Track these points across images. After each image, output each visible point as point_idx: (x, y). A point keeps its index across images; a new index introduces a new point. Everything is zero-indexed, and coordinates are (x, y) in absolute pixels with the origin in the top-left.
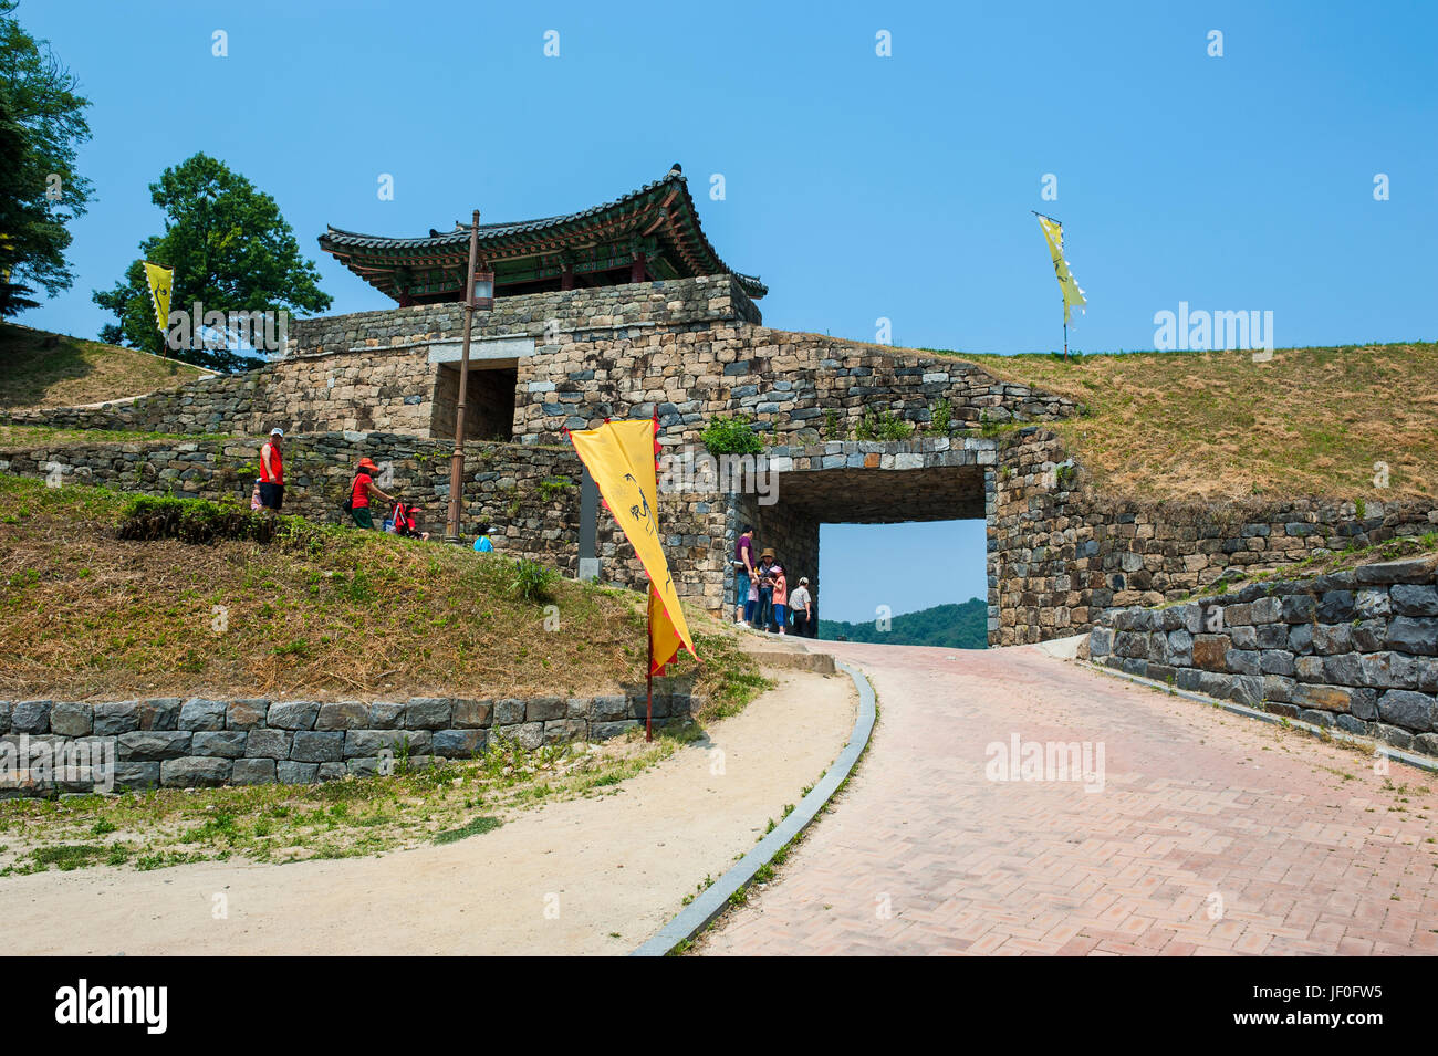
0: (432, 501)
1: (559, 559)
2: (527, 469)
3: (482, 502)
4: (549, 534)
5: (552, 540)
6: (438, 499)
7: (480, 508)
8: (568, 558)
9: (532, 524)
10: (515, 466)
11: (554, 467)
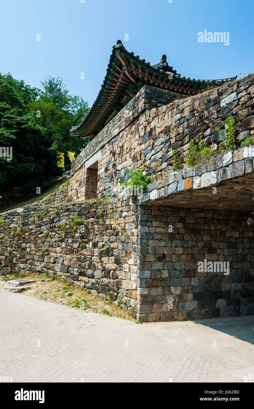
0: (40, 234)
1: (78, 258)
2: (70, 214)
3: (55, 232)
4: (76, 245)
5: (76, 249)
6: (42, 233)
7: (55, 235)
8: (81, 257)
9: (70, 241)
10: (66, 213)
11: (79, 212)
